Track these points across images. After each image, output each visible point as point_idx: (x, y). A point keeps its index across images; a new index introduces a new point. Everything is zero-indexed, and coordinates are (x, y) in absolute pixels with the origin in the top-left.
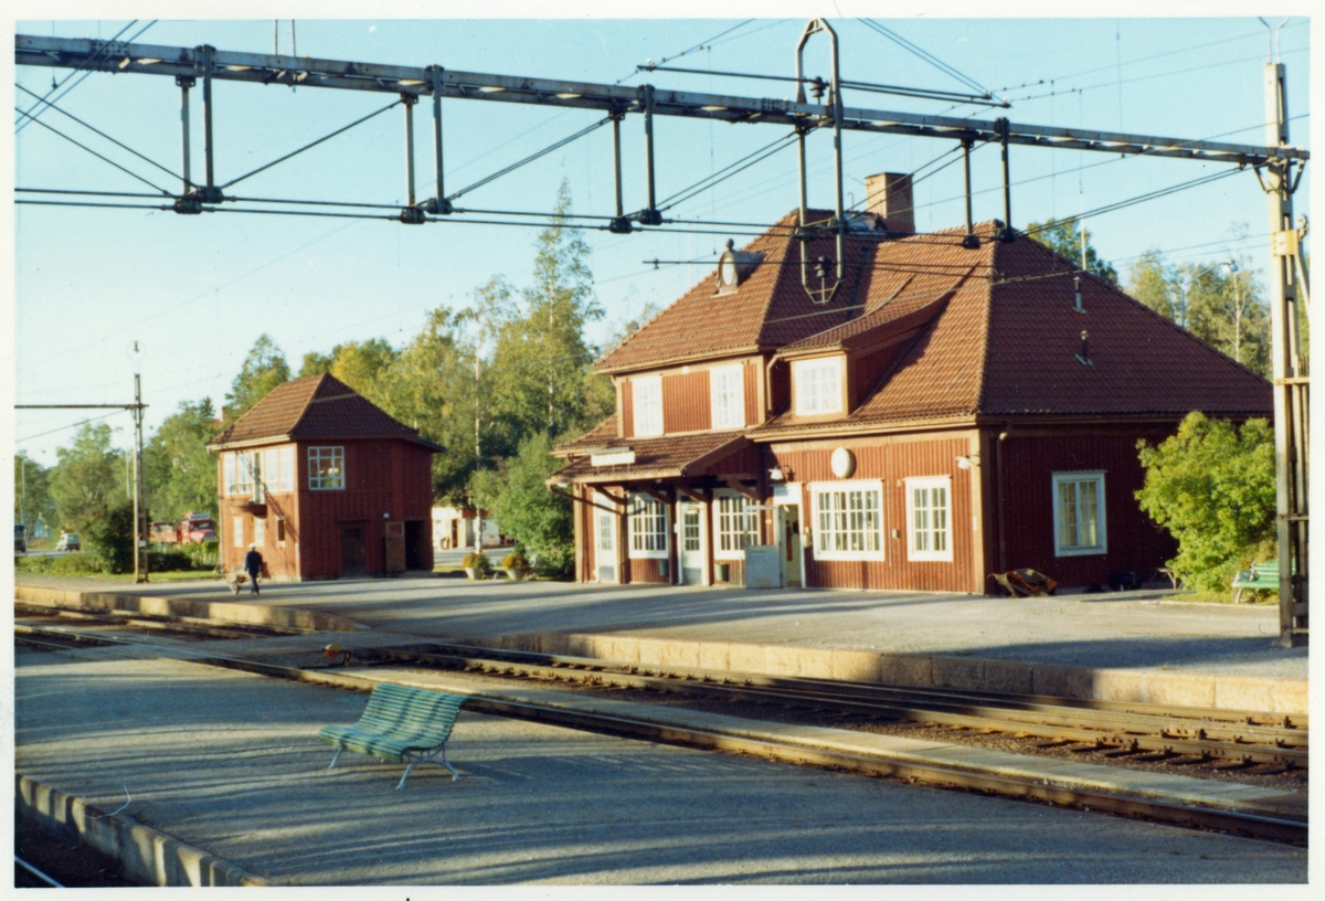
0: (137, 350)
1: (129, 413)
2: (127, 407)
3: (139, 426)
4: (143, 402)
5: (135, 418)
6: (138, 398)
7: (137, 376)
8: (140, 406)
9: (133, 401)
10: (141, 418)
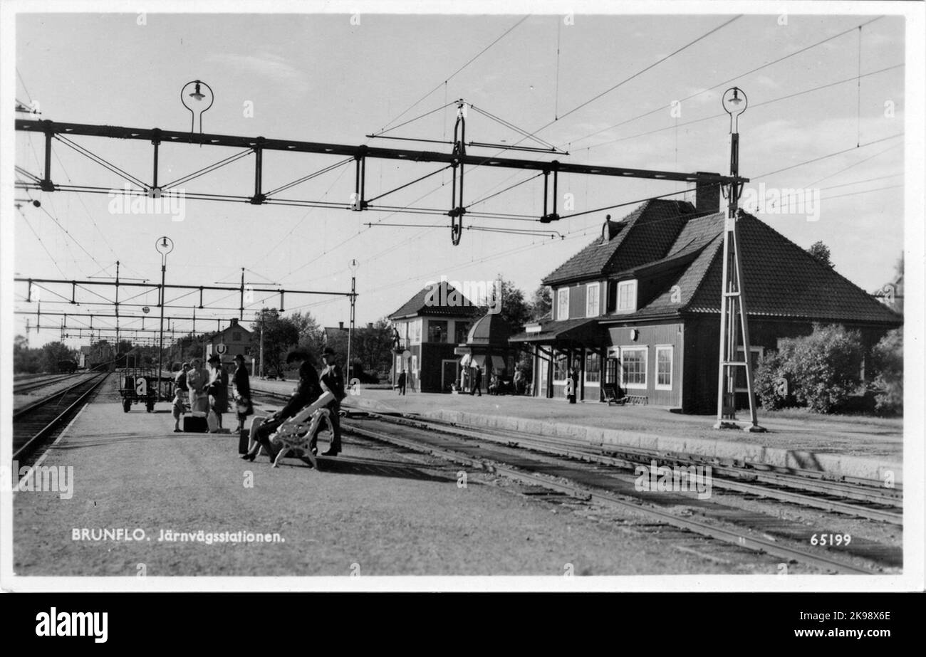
0: (354, 264)
1: (348, 298)
2: (348, 295)
3: (353, 305)
4: (356, 292)
5: (351, 300)
6: (353, 290)
7: (354, 279)
8: (355, 295)
9: (350, 292)
10: (355, 301)
